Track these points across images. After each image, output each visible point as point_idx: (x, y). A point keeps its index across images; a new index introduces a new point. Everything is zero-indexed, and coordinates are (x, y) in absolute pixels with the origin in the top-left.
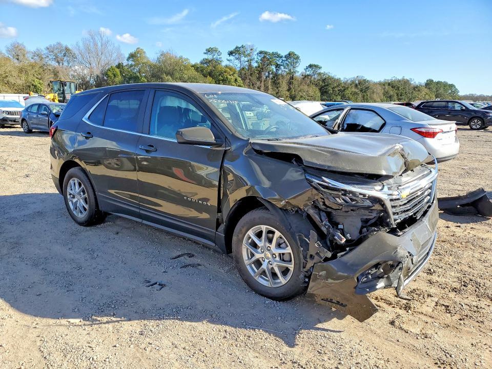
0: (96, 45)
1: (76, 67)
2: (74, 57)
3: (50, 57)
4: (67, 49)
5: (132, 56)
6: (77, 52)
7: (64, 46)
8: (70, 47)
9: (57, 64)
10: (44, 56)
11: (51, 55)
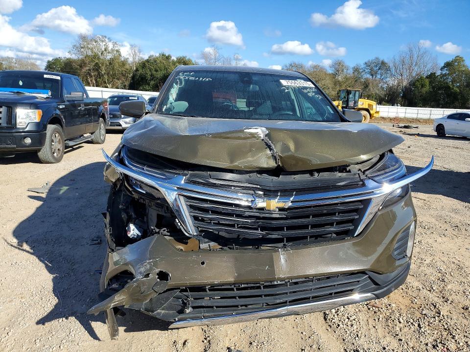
0: (411, 57)
1: (388, 79)
2: (388, 69)
3: (367, 71)
4: (383, 63)
5: (448, 65)
6: (391, 65)
7: (381, 60)
8: (386, 61)
9: (371, 77)
10: (361, 71)
11: (367, 69)
